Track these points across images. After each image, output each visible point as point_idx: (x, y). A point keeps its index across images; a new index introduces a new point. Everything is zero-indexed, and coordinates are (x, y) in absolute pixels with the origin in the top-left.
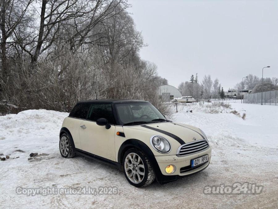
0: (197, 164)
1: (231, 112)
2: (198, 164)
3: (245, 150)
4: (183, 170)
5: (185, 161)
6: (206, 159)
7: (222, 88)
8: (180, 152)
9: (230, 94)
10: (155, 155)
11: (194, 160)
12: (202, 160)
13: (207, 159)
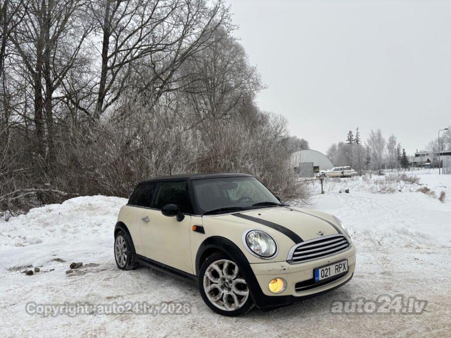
0: (326, 276)
1: (418, 191)
2: (329, 276)
3: (429, 253)
4: (300, 286)
5: (304, 271)
6: (344, 267)
7: (404, 150)
8: (294, 256)
9: (418, 160)
10: (250, 262)
11: (320, 270)
12: (336, 269)
13: (347, 268)
